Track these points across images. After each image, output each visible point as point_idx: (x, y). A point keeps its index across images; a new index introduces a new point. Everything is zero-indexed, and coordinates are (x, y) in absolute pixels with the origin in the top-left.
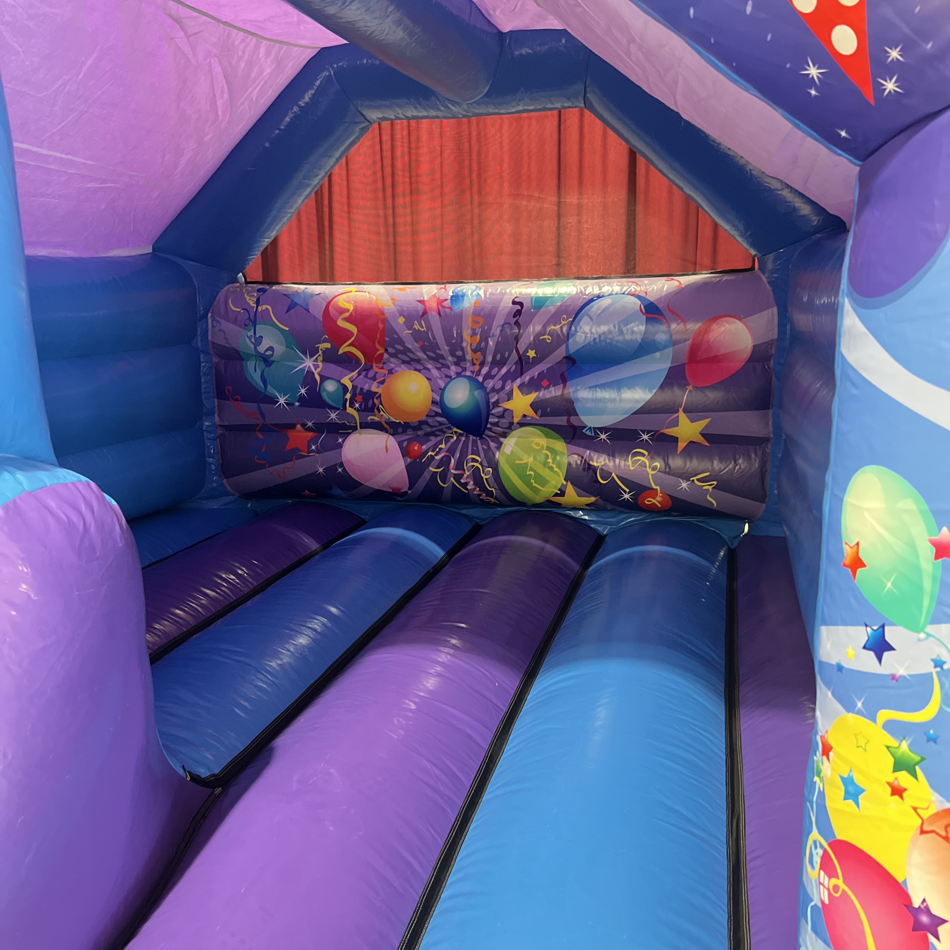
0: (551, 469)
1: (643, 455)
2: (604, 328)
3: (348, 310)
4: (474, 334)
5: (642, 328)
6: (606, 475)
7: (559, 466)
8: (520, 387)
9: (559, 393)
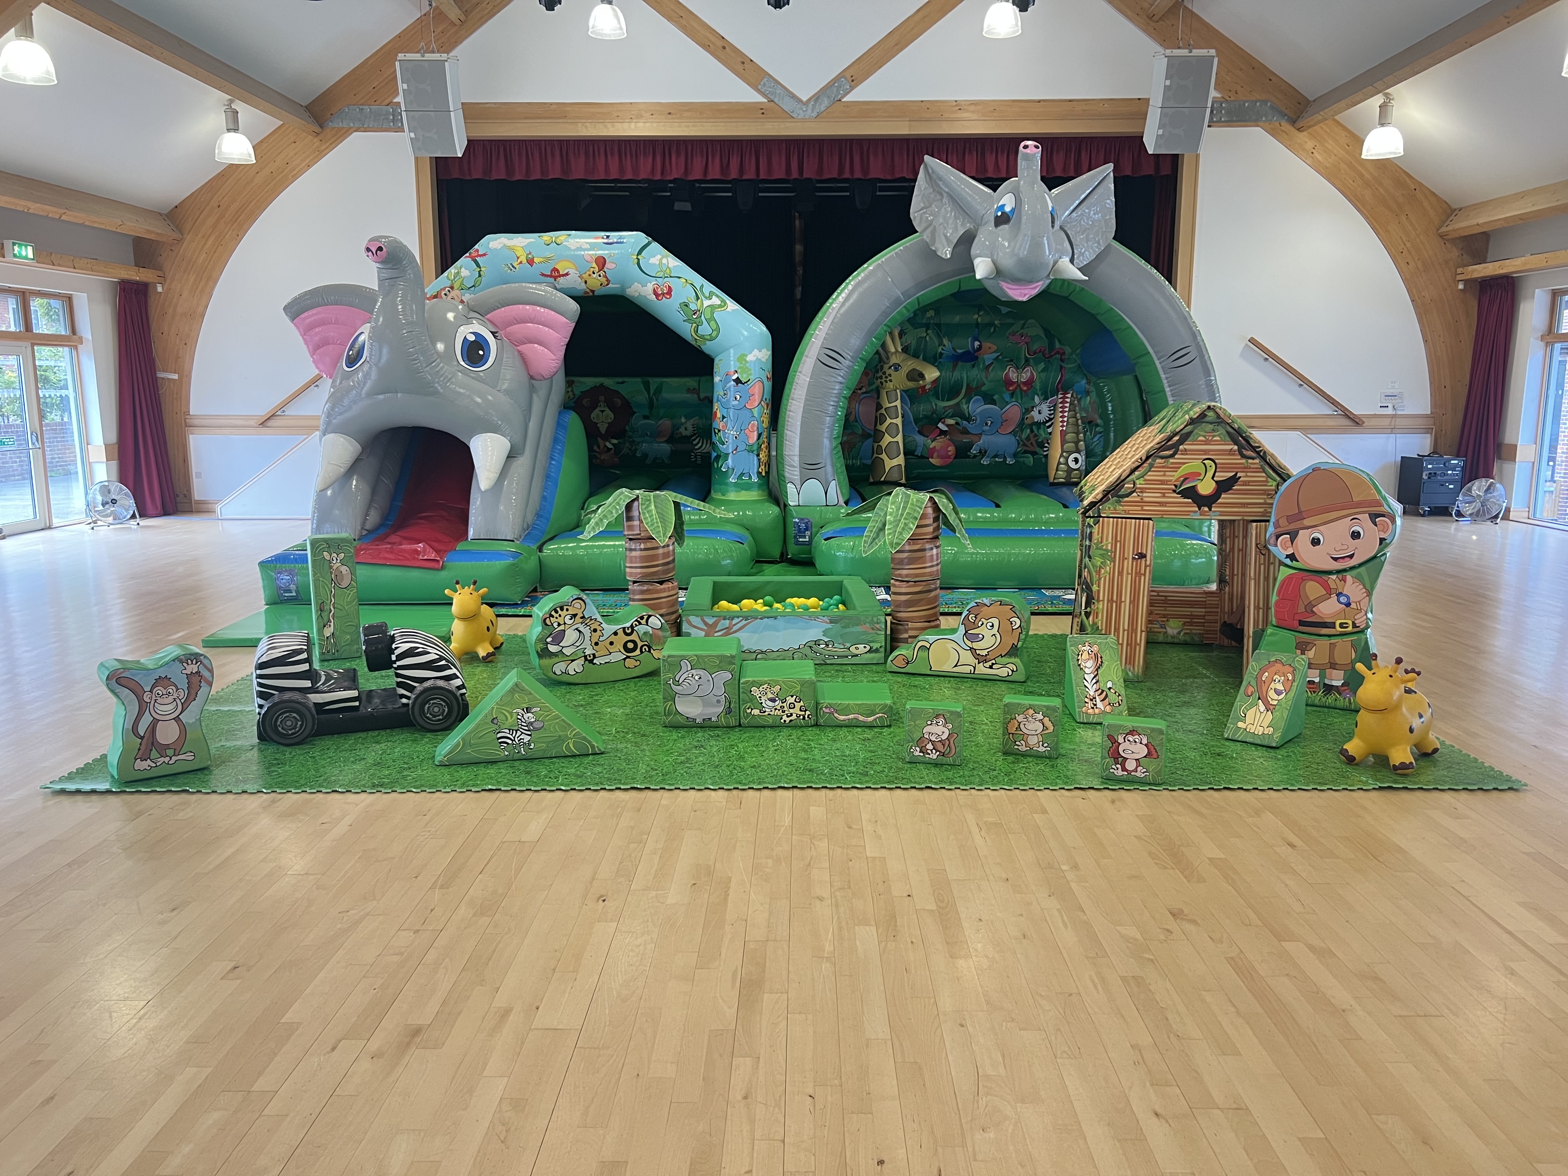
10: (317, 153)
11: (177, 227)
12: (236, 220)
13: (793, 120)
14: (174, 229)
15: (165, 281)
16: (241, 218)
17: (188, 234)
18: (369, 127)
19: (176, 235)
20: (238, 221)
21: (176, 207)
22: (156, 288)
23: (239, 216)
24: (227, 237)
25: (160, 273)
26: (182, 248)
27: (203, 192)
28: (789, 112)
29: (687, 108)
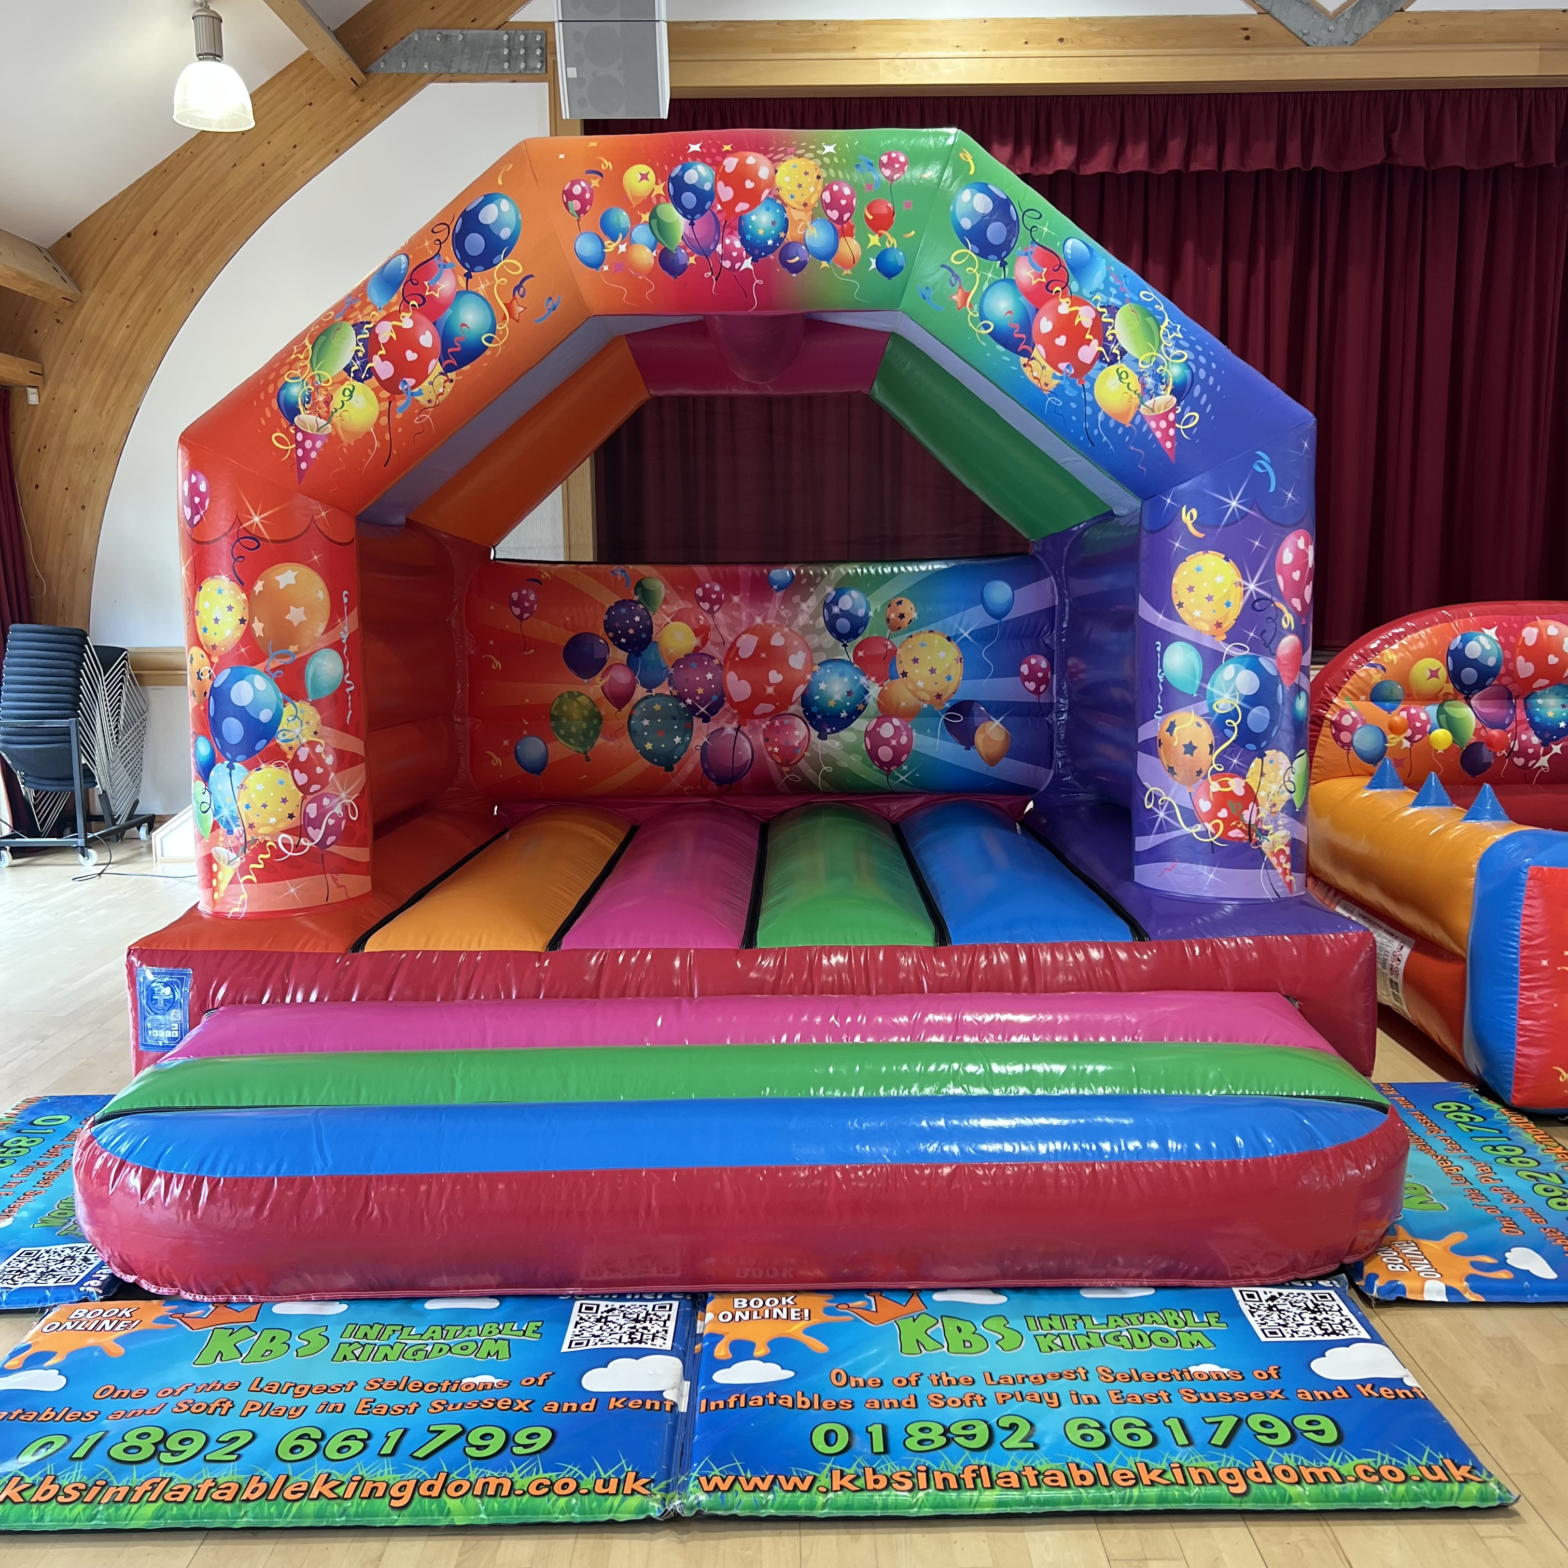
10: (356, 124)
11: (70, 275)
12: (190, 261)
13: (1307, 49)
14: (65, 278)
15: (45, 382)
16: (200, 255)
17: (92, 289)
18: (459, 71)
19: (69, 289)
20: (193, 263)
21: (69, 235)
22: (25, 395)
23: (196, 252)
24: (170, 294)
25: (36, 367)
26: (80, 318)
27: (123, 205)
28: (1300, 35)
29: (1095, 29)
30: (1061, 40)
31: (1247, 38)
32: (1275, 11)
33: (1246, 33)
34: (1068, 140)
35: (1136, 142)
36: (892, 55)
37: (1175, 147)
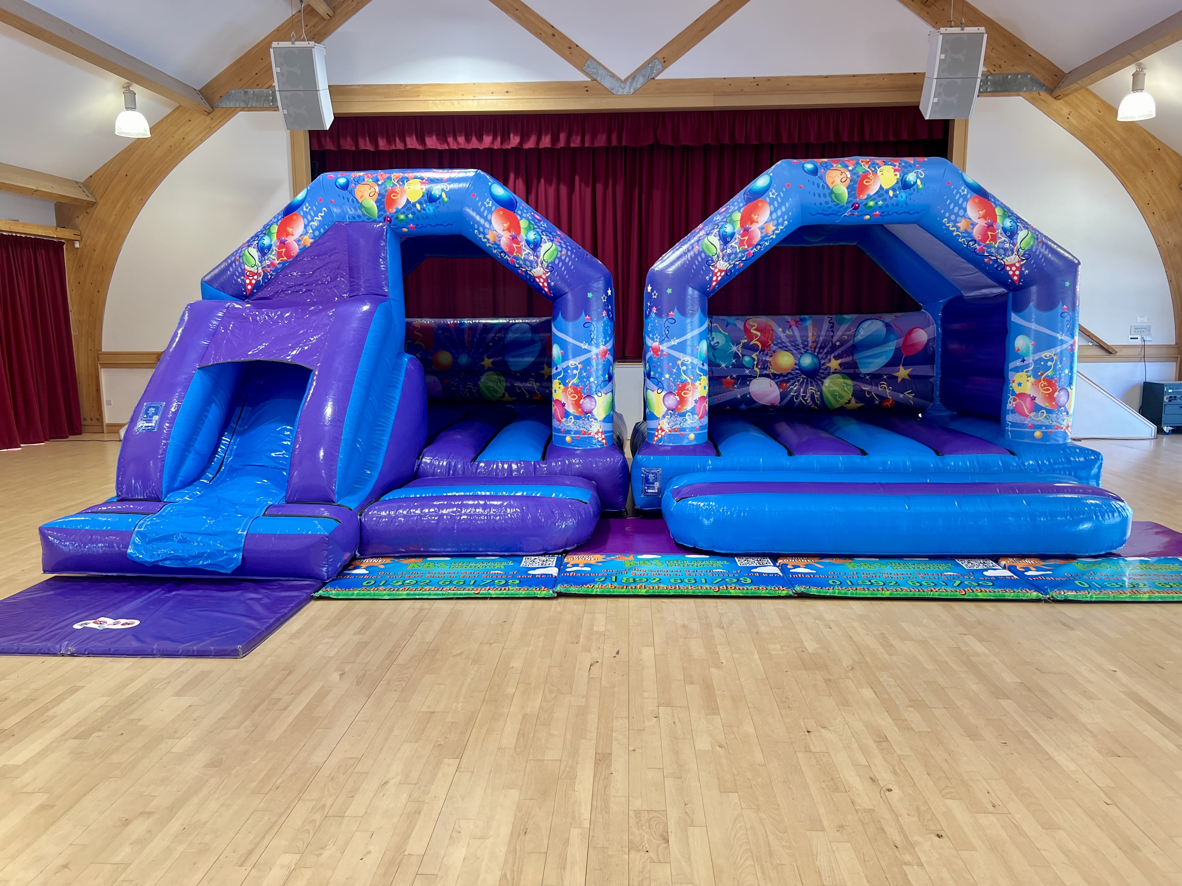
0: (499, 387)
1: (532, 381)
2: (517, 335)
3: (418, 328)
4: (469, 336)
5: (530, 335)
6: (520, 388)
7: (502, 386)
8: (487, 356)
9: (501, 358)
13: (613, 96)
18: (251, 107)
26: (96, 212)
28: (610, 89)
29: (522, 87)
30: (507, 92)
31: (587, 91)
32: (598, 79)
33: (587, 89)
34: (515, 134)
35: (546, 135)
36: (434, 99)
37: (563, 137)
